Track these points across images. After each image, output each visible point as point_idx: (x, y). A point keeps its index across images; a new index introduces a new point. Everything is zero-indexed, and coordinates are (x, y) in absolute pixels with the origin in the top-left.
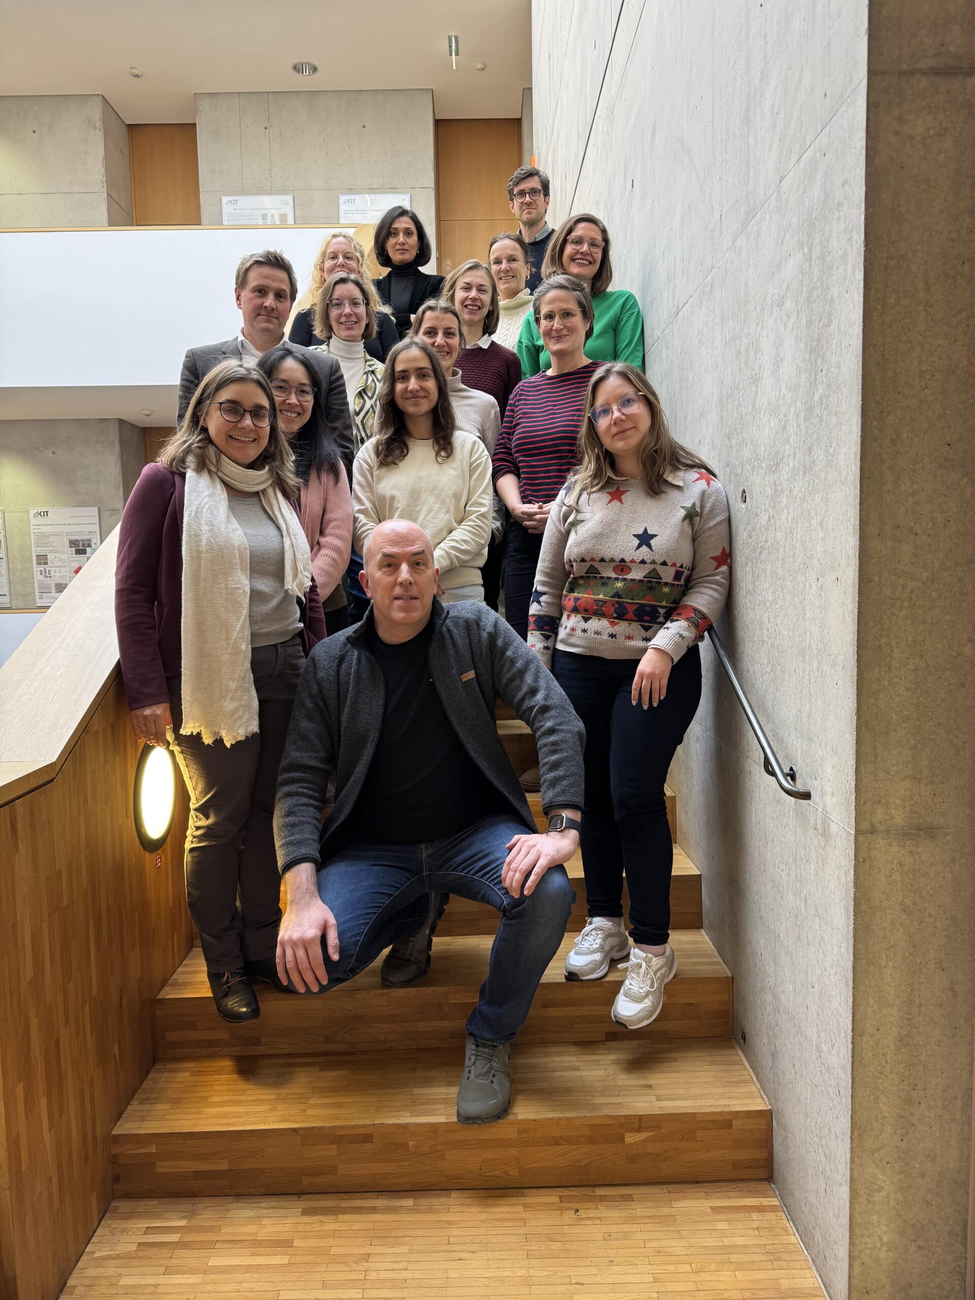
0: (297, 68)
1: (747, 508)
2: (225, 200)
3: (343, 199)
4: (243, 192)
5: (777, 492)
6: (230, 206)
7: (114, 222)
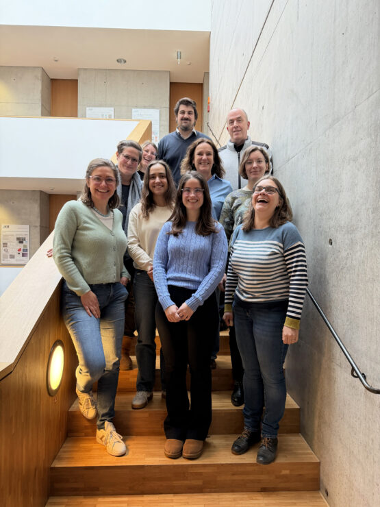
0: (119, 61)
1: (333, 248)
2: (87, 108)
3: (133, 110)
4: (95, 106)
5: (353, 243)
6: (89, 111)
7: (43, 115)
